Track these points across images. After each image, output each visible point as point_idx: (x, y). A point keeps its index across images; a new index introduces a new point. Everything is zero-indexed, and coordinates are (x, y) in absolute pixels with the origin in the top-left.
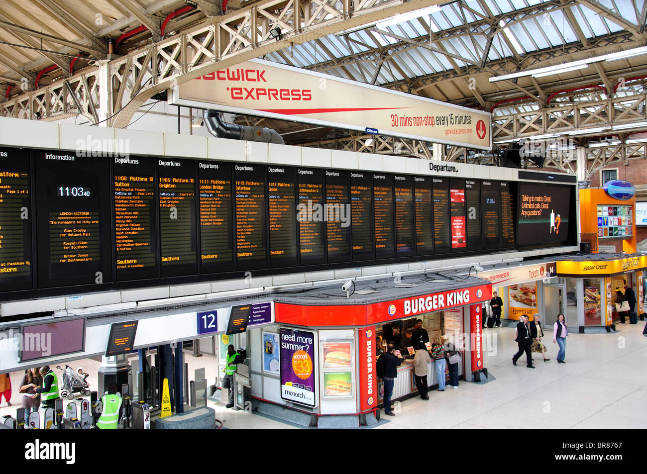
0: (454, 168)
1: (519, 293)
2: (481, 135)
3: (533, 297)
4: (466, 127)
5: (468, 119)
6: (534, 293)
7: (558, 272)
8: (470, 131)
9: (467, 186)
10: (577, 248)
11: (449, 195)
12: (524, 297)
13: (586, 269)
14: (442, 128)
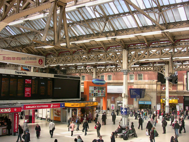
0: (26, 73)
1: (56, 112)
2: (40, 64)
3: (60, 114)
4: (34, 61)
5: (35, 59)
6: (60, 112)
7: (65, 106)
8: (36, 62)
9: (33, 79)
10: (80, 99)
11: (25, 81)
12: (57, 113)
13: (72, 105)
14: (24, 61)
